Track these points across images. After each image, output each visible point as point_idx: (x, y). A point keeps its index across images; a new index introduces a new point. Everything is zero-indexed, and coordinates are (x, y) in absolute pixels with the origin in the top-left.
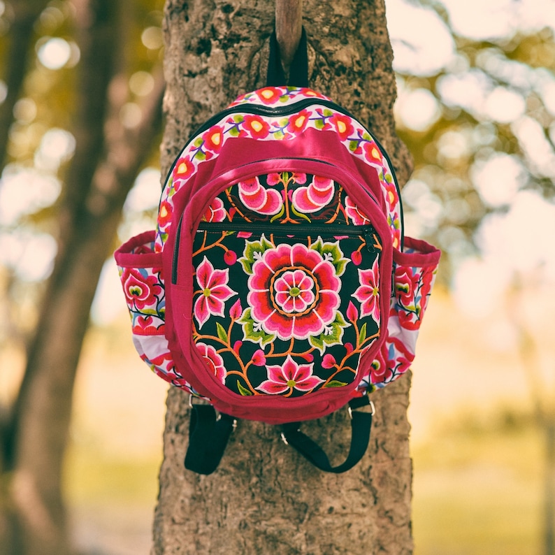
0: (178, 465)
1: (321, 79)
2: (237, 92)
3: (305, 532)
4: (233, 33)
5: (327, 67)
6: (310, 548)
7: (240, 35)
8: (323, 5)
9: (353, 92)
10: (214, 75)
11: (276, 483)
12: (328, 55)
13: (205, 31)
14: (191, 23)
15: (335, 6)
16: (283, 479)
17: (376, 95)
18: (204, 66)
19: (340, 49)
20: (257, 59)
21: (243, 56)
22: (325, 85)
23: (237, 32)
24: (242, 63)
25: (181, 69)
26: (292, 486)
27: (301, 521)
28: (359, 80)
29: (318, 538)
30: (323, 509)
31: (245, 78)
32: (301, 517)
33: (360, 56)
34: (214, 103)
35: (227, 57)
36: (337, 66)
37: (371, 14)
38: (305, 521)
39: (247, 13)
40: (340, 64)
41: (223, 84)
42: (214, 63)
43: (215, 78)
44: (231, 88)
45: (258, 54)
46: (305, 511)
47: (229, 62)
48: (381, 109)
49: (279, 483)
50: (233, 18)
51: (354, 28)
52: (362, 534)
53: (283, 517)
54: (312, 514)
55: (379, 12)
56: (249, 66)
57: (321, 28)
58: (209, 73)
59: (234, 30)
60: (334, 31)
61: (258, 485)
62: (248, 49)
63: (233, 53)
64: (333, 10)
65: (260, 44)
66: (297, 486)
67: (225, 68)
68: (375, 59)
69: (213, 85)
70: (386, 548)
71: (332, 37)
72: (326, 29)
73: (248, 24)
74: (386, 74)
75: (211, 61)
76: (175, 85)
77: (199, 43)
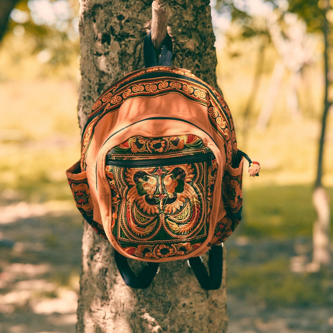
0: (93, 278)
1: (177, 59)
2: (128, 67)
3: (169, 318)
4: (124, 32)
5: (181, 53)
6: (172, 327)
7: (129, 34)
8: (178, 16)
9: (195, 66)
10: (114, 57)
11: (153, 291)
12: (181, 45)
13: (106, 29)
14: (98, 24)
15: (185, 16)
16: (156, 289)
17: (207, 65)
18: (107, 50)
19: (188, 41)
20: (139, 48)
21: (131, 47)
22: (179, 63)
23: (127, 32)
24: (130, 51)
25: (91, 50)
26: (162, 292)
27: (167, 312)
28: (198, 58)
29: (177, 321)
30: (180, 305)
31: (132, 59)
32: (167, 310)
33: (198, 43)
34: (113, 73)
35: (121, 47)
36: (186, 52)
37: (203, 17)
38: (169, 312)
39: (133, 20)
40: (188, 50)
41: (119, 62)
42: (113, 49)
43: (114, 58)
44: (123, 64)
45: (140, 45)
46: (169, 307)
47: (122, 49)
48: (210, 72)
49: (154, 291)
50: (124, 23)
51: (195, 27)
52: (201, 317)
53: (157, 310)
54: (173, 308)
55: (207, 15)
56: (135, 52)
57: (177, 30)
58: (110, 55)
59: (125, 31)
60: (184, 31)
61: (142, 293)
62: (134, 42)
63: (125, 44)
64: (184, 18)
65: (141, 39)
66: (164, 292)
67: (120, 53)
68: (206, 44)
69: (112, 62)
70: (213, 321)
71: (183, 34)
72: (180, 30)
73: (134, 27)
74: (212, 51)
75: (111, 48)
76: (88, 59)
77: (103, 36)
